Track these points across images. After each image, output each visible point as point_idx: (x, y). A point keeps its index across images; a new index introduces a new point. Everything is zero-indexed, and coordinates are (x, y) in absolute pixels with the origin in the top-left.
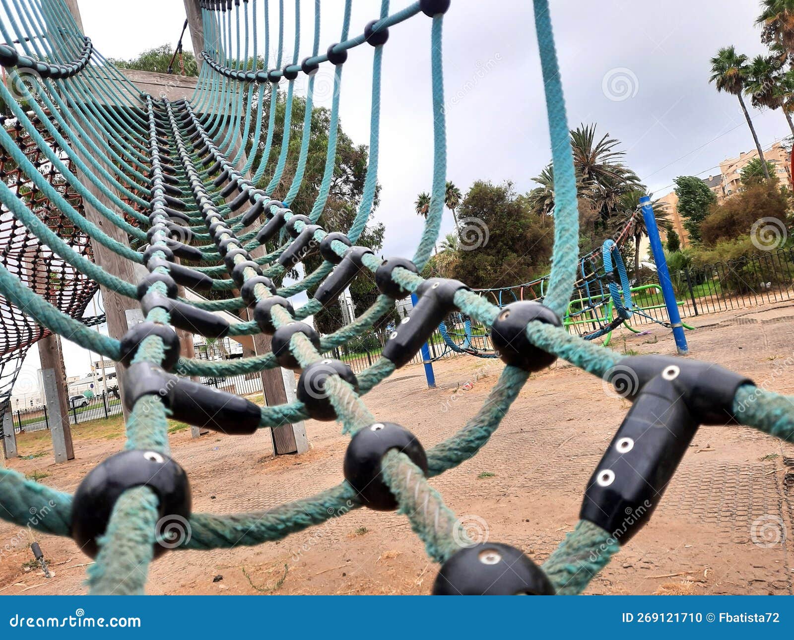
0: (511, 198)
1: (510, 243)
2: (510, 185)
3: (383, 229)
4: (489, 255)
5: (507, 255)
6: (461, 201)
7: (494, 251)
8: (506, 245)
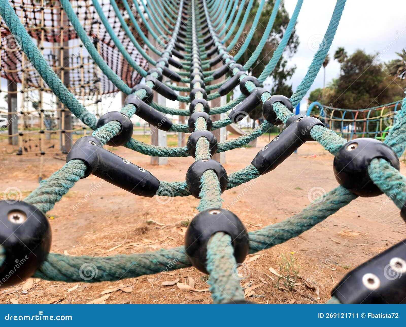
0: (375, 63)
1: (367, 89)
2: (377, 54)
3: (296, 68)
4: (353, 93)
5: (363, 95)
6: (346, 59)
7: (357, 92)
8: (365, 89)
